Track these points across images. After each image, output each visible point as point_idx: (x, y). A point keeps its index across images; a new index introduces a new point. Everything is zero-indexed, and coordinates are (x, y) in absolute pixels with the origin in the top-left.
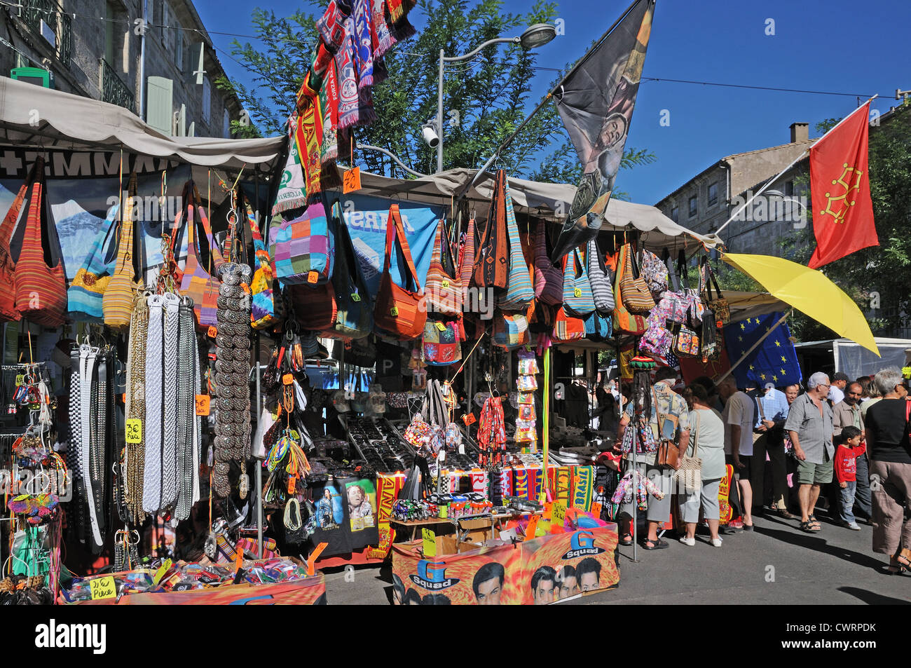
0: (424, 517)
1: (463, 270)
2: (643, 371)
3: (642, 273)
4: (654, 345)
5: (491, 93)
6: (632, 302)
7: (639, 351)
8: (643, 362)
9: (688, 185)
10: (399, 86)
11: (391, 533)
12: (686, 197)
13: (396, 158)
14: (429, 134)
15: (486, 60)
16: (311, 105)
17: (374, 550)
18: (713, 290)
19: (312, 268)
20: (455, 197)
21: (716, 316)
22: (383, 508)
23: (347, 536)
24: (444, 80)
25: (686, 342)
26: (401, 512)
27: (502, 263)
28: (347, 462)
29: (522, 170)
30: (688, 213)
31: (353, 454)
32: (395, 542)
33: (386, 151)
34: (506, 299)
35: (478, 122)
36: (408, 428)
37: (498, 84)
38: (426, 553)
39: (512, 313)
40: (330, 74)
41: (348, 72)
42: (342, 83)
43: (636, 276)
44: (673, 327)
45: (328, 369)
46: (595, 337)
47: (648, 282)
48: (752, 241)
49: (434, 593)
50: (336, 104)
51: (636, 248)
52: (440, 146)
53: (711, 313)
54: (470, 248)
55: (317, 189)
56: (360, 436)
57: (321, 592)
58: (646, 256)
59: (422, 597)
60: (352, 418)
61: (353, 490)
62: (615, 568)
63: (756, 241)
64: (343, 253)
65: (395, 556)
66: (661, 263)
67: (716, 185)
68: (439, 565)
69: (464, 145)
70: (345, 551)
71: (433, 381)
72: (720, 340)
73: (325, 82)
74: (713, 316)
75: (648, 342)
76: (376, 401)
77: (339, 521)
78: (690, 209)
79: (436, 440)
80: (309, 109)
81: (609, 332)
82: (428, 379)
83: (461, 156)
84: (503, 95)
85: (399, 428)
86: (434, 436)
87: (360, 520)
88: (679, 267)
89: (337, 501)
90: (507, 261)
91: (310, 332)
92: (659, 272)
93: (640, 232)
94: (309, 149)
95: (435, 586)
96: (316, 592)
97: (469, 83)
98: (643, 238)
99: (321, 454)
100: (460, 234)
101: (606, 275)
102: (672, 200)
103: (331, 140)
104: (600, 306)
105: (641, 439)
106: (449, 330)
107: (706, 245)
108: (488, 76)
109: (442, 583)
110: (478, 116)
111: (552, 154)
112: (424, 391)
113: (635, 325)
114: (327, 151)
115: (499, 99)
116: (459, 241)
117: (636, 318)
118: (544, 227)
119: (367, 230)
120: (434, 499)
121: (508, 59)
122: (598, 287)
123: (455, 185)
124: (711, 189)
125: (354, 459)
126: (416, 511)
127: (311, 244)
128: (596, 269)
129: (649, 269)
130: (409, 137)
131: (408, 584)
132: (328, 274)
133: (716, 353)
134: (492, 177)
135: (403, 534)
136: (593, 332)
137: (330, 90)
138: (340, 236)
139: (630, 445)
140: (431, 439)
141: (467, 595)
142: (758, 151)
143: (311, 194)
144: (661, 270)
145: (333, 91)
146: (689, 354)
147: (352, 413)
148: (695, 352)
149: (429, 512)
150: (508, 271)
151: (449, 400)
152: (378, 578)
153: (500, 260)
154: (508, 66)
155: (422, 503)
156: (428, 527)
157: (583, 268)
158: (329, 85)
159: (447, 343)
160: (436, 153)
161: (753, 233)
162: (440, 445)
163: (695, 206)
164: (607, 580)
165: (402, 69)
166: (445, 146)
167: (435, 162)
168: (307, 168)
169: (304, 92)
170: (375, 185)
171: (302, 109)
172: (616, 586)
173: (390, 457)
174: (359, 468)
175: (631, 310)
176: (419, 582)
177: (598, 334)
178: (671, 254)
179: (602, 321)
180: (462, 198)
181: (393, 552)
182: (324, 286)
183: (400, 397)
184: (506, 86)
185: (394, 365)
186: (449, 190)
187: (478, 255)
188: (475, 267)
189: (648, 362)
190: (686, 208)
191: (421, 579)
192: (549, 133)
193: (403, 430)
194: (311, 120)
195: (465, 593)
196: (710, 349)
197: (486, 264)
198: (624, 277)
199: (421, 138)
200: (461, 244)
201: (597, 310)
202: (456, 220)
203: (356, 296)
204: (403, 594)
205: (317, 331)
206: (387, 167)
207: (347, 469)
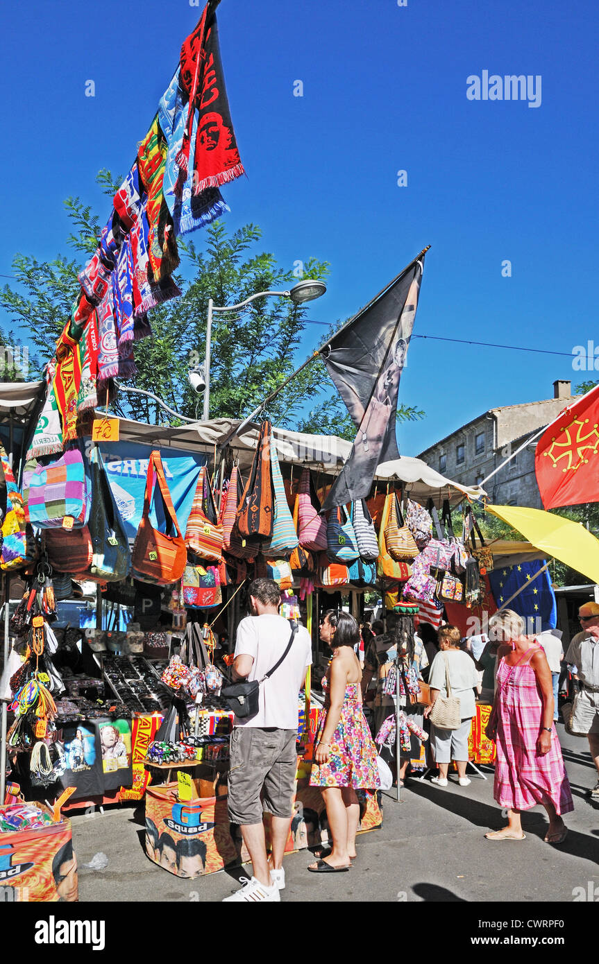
0: (180, 760)
1: (225, 516)
2: (406, 616)
3: (407, 522)
4: (418, 592)
5: (260, 342)
6: (396, 550)
7: (403, 596)
8: (406, 607)
9: (456, 434)
10: (167, 332)
11: (146, 774)
12: (453, 446)
13: (160, 401)
14: (195, 380)
15: (256, 311)
16: (70, 353)
17: (127, 791)
18: (477, 538)
19: (67, 513)
20: (218, 446)
21: (480, 564)
22: (139, 749)
23: (98, 778)
24: (212, 328)
25: (450, 588)
26: (156, 754)
27: (267, 512)
28: (101, 702)
29: (290, 417)
30: (455, 460)
31: (108, 693)
32: (150, 785)
33: (152, 394)
34: (269, 546)
35: (246, 369)
36: (166, 671)
37: (267, 335)
38: (181, 797)
39: (275, 559)
40: (91, 324)
41: (110, 325)
42: (103, 335)
43: (401, 524)
44: (438, 574)
45: (86, 605)
46: (359, 583)
47: (413, 530)
48: (518, 488)
49: (189, 837)
50: (95, 355)
51: (401, 498)
52: (207, 392)
53: (475, 561)
54: (233, 495)
55: (73, 435)
56: (116, 675)
57: (66, 839)
58: (410, 506)
59: (176, 842)
60: (108, 657)
61: (106, 730)
62: (378, 808)
63: (521, 489)
64: (100, 498)
65: (148, 799)
66: (426, 512)
67: (483, 435)
68: (194, 809)
69: (233, 391)
70: (96, 793)
71: (192, 624)
72: (483, 586)
73: (86, 332)
74: (477, 563)
75: (412, 588)
76: (133, 640)
77: (90, 762)
78: (457, 456)
79: (194, 683)
80: (68, 358)
81: (373, 578)
82: (188, 621)
83: (228, 401)
84: (272, 345)
85: (157, 667)
86: (192, 679)
87: (113, 761)
88: (444, 517)
89: (89, 741)
90: (272, 510)
91: (63, 575)
92: (424, 521)
93: (405, 483)
94: (67, 395)
95: (190, 831)
96: (61, 839)
97: (238, 333)
98: (408, 488)
99: (74, 694)
100: (223, 481)
101: (370, 523)
102: (440, 448)
103: (89, 389)
104: (364, 553)
105: (405, 681)
106: (209, 574)
107: (470, 496)
108: (257, 327)
109: (197, 827)
110: (246, 364)
111: (321, 404)
112: (184, 632)
113: (400, 571)
114: (85, 399)
115: (267, 349)
116: (222, 487)
117: (400, 565)
118: (309, 477)
119: (125, 475)
120: (191, 741)
121: (278, 311)
122: (362, 535)
123: (219, 434)
124: (478, 438)
125: (109, 698)
126: (172, 753)
127: (67, 490)
128: (361, 518)
129: (414, 518)
130: (175, 381)
131: (162, 828)
132: (83, 519)
133: (480, 599)
134: (256, 427)
135: (159, 776)
136: (357, 578)
137: (90, 340)
138: (98, 481)
139: (393, 687)
140: (189, 681)
141: (224, 840)
142: (523, 405)
143: (68, 440)
144: (425, 519)
145: (94, 341)
146: (453, 600)
147: (108, 653)
148: (458, 597)
149: (186, 754)
150: (273, 519)
151: (208, 643)
152: (131, 820)
153: (265, 509)
154: (278, 317)
155: (179, 745)
156: (184, 770)
157: (348, 516)
158: (90, 335)
159: (207, 587)
160: (202, 397)
161: (519, 480)
162: (199, 688)
163: (463, 454)
164: (369, 821)
165: (169, 317)
166: (212, 391)
167: (201, 406)
168: (64, 415)
169: (64, 340)
170: (137, 431)
171: (61, 356)
172: (379, 827)
173: (147, 697)
174: (113, 708)
175: (395, 557)
176: (173, 826)
177: (361, 580)
178: (435, 503)
179: (366, 568)
180: (226, 448)
181: (147, 795)
182: (80, 530)
183: (158, 636)
184: (275, 337)
185: (153, 605)
186: (213, 439)
187: (242, 503)
188: (238, 515)
189: (412, 607)
190: (453, 456)
191: (175, 823)
192: (318, 383)
193: (162, 670)
194: (70, 368)
195: (222, 837)
196: (474, 595)
197: (250, 513)
198: (388, 526)
199: (187, 382)
200: (224, 490)
201: (361, 557)
202: (219, 467)
203: (113, 540)
204: (156, 838)
205: (71, 573)
206: (152, 410)
207: (100, 709)
